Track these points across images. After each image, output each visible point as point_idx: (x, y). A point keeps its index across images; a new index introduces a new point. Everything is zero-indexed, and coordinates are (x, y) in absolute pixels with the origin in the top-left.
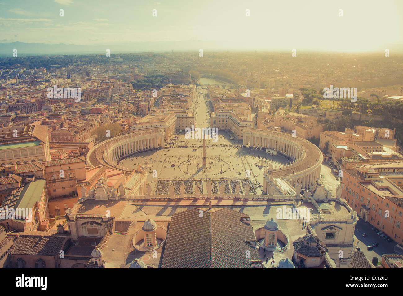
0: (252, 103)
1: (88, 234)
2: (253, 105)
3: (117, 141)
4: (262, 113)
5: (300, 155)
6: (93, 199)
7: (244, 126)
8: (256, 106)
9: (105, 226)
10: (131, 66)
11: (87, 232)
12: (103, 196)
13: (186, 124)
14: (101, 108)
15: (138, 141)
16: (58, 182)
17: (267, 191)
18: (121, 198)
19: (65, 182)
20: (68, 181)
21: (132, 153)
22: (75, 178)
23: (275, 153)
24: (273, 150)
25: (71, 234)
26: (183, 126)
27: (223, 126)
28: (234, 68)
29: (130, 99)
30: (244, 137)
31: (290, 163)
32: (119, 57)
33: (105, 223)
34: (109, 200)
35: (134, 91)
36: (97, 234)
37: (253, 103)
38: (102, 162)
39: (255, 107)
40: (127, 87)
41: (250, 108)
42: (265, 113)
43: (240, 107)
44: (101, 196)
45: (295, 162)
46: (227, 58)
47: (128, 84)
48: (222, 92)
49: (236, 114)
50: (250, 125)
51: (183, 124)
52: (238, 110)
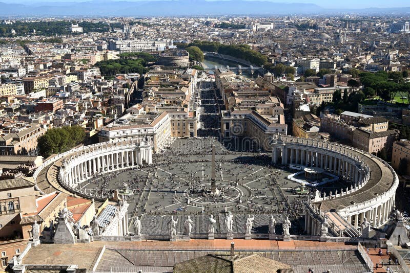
0: (283, 96)
2: (286, 101)
4: (301, 112)
8: (290, 102)
10: (95, 39)
14: (52, 104)
15: (111, 155)
17: (311, 232)
26: (179, 133)
29: (96, 90)
30: (273, 148)
31: (347, 189)
32: (77, 25)
35: (103, 78)
37: (286, 98)
38: (56, 185)
39: (288, 102)
40: (92, 71)
42: (305, 112)
45: (354, 187)
46: (243, 27)
47: (93, 66)
48: (237, 81)
49: (260, 114)
50: (283, 130)
51: (179, 129)
52: (263, 107)
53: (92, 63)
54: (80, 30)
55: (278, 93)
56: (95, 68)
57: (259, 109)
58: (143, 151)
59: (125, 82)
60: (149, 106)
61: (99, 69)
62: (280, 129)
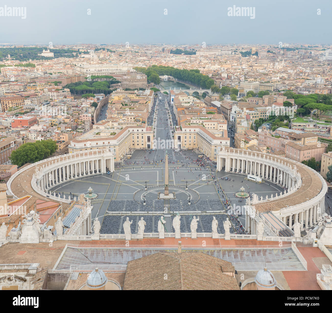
0: (227, 115)
2: (230, 118)
4: (242, 128)
5: (293, 183)
6: (17, 241)
7: (218, 144)
8: (233, 119)
9: (32, 282)
12: (33, 237)
13: (142, 141)
14: (27, 120)
18: (57, 240)
21: (66, 181)
23: (259, 180)
24: (257, 175)
26: (138, 145)
27: (190, 145)
28: (204, 68)
30: (217, 159)
31: (281, 193)
32: (49, 51)
33: (31, 277)
34: (40, 242)
35: (73, 98)
37: (230, 115)
40: (63, 92)
41: (226, 121)
42: (246, 128)
43: (212, 120)
44: (29, 237)
45: (287, 192)
47: (64, 88)
48: (189, 101)
49: (207, 129)
50: (226, 143)
51: (138, 141)
52: (210, 123)
53: (63, 85)
54: (52, 55)
55: (223, 111)
56: (66, 90)
57: (206, 125)
58: (107, 160)
59: (92, 101)
60: (112, 122)
61: (69, 90)
62: (224, 142)
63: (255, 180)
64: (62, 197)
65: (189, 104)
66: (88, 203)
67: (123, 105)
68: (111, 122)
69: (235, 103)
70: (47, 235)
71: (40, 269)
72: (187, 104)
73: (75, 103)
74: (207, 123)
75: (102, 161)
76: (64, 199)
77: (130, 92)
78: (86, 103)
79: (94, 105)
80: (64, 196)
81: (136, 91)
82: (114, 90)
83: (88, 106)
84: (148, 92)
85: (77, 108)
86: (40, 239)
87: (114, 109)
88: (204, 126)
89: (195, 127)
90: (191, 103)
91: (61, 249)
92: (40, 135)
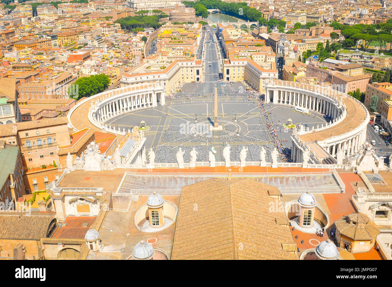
0: (275, 47)
1: (78, 212)
2: (278, 50)
3: (105, 97)
4: (290, 60)
5: (339, 113)
6: (82, 169)
7: (266, 77)
11: (76, 210)
12: (94, 166)
13: (192, 75)
14: (81, 55)
15: (135, 96)
16: (35, 149)
18: (116, 168)
19: (44, 149)
20: (48, 148)
22: (55, 144)
23: (306, 111)
24: (304, 107)
25: (56, 213)
26: (187, 78)
27: (239, 77)
30: (266, 91)
31: (327, 124)
34: (101, 170)
36: (89, 212)
37: (278, 47)
41: (274, 54)
43: (261, 52)
45: (332, 122)
47: (115, 22)
48: (237, 33)
49: (255, 61)
50: (275, 75)
51: (187, 75)
52: (258, 56)
53: (114, 20)
55: (271, 44)
56: (116, 24)
57: (254, 57)
58: (157, 94)
59: (142, 36)
60: (162, 56)
61: (119, 25)
62: (272, 75)
63: (302, 111)
64: (117, 129)
65: (237, 37)
66: (142, 135)
67: (172, 39)
68: (160, 56)
69: (283, 35)
70: (107, 164)
71: (105, 192)
72: (235, 37)
73: (126, 38)
74: (255, 56)
75: (153, 95)
76: (119, 131)
77: (178, 25)
78: (136, 38)
79: (144, 39)
80: (119, 129)
81: (184, 25)
82: (163, 24)
83: (138, 40)
84: (196, 25)
85: (128, 43)
86: (101, 167)
87: (164, 43)
88: (252, 59)
89: (244, 60)
90: (239, 36)
91: (121, 176)
92: (94, 70)
